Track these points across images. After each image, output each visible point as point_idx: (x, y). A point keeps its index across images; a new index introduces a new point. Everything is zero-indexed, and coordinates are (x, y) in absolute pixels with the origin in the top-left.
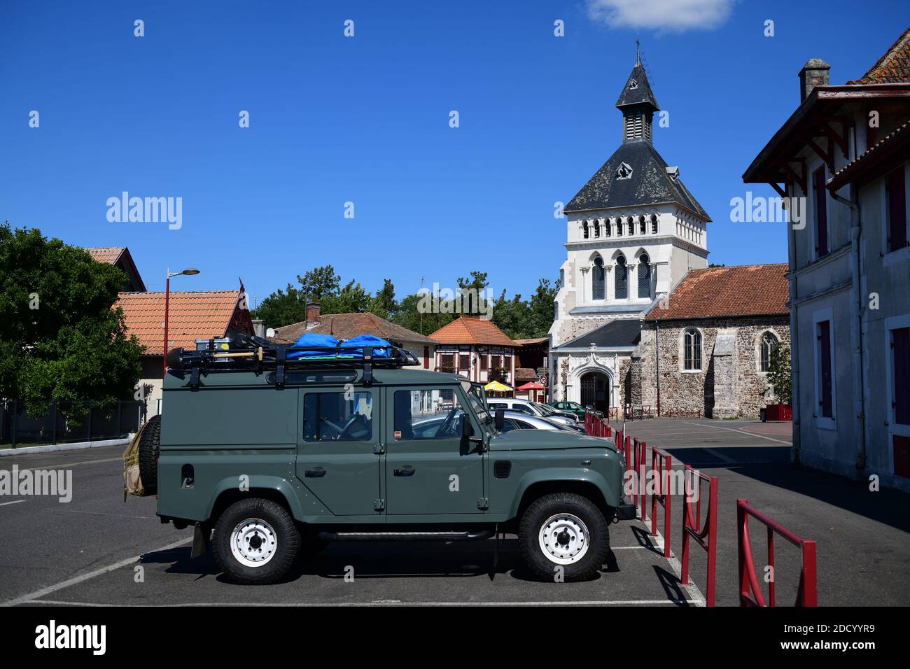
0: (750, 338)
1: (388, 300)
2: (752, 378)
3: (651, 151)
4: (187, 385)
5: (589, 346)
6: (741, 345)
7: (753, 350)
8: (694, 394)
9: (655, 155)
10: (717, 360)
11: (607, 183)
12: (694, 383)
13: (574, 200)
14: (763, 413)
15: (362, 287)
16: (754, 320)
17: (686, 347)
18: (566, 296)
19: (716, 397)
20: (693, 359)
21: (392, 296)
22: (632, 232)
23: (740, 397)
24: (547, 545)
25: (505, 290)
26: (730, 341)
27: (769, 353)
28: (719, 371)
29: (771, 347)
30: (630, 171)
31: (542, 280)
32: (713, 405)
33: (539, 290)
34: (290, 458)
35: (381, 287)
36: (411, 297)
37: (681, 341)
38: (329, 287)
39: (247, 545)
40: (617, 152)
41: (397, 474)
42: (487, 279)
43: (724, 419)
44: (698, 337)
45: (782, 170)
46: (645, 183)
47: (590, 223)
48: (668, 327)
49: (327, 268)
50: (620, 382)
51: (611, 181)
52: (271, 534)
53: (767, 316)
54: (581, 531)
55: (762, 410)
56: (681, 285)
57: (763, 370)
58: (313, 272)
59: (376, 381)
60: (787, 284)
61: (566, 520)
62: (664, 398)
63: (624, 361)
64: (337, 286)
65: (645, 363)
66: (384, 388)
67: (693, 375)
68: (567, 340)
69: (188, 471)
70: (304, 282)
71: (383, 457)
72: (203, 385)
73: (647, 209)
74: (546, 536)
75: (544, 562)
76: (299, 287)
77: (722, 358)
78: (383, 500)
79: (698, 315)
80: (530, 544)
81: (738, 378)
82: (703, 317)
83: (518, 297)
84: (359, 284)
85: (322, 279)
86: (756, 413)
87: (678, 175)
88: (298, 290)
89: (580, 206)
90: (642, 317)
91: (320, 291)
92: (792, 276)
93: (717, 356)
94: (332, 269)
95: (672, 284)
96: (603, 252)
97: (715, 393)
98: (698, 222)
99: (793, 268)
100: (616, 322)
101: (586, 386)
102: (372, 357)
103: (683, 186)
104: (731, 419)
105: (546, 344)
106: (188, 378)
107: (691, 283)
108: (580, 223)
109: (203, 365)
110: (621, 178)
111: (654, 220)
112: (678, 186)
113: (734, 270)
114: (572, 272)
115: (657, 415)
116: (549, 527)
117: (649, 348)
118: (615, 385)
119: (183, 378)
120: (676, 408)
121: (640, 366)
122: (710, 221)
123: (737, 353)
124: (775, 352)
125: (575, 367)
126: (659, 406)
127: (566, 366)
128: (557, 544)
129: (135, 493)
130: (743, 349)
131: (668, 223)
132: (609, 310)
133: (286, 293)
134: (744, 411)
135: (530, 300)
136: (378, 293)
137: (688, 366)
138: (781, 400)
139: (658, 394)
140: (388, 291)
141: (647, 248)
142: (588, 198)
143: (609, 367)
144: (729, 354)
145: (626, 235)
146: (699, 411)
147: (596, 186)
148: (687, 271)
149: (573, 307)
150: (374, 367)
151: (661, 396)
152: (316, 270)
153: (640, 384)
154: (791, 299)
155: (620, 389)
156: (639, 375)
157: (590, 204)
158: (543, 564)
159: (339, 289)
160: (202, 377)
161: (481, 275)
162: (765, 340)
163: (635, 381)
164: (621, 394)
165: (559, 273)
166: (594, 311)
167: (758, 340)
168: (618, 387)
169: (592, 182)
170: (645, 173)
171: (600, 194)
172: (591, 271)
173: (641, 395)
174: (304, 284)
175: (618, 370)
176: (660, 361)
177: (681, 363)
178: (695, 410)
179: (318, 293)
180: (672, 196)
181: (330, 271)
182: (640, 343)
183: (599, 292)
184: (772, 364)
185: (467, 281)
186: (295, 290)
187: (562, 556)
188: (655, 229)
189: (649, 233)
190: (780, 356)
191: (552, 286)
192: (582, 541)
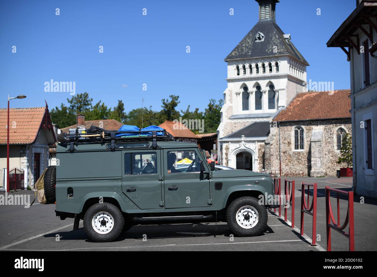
0: (331, 131)
1: (120, 112)
2: (332, 154)
3: (275, 26)
4: (68, 150)
5: (240, 137)
6: (326, 135)
7: (333, 138)
8: (300, 163)
9: (277, 28)
10: (313, 144)
11: (250, 44)
12: (300, 157)
13: (231, 53)
14: (339, 173)
15: (105, 105)
16: (333, 121)
17: (295, 137)
18: (227, 109)
19: (312, 165)
20: (299, 144)
21: (123, 110)
22: (264, 71)
23: (326, 165)
24: (239, 220)
25: (189, 106)
26: (320, 133)
27: (342, 140)
28: (314, 150)
29: (343, 136)
30: (263, 37)
31: (211, 100)
32: (311, 170)
33: (209, 105)
34: (119, 183)
35: (116, 105)
36: (134, 110)
37: (293, 133)
38: (86, 105)
39: (100, 224)
40: (255, 26)
41: (170, 189)
42: (179, 99)
43: (317, 177)
44: (302, 131)
45: (347, 41)
46: (272, 44)
47: (241, 66)
48: (285, 126)
49: (85, 94)
50: (259, 157)
51: (252, 43)
52: (111, 219)
53: (340, 119)
54: (255, 214)
55: (338, 171)
56: (292, 102)
57: (338, 149)
58: (76, 96)
59: (159, 147)
60: (349, 101)
61: (248, 209)
62: (283, 166)
63: (260, 145)
64: (91, 104)
65: (272, 146)
66: (163, 150)
67: (300, 153)
68: (228, 134)
69: (70, 191)
70: (71, 102)
71: (163, 182)
72: (76, 150)
73: (273, 59)
74: (239, 216)
75: (238, 228)
76: (68, 105)
77: (316, 143)
78: (163, 202)
79: (302, 119)
80: (232, 220)
81: (324, 154)
82: (305, 120)
83: (197, 109)
84: (103, 104)
85: (82, 100)
86: (334, 173)
87: (290, 39)
88: (67, 107)
89: (235, 57)
90: (270, 120)
91: (81, 107)
92: (352, 96)
93: (313, 142)
94: (87, 95)
95: (287, 101)
96: (248, 83)
97: (312, 163)
98: (302, 66)
99: (353, 92)
100: (255, 124)
101: (239, 160)
102: (157, 136)
103: (293, 45)
104: (321, 177)
105: (216, 136)
106: (68, 147)
107: (298, 101)
108: (235, 66)
109: (75, 141)
110: (258, 41)
111: (277, 64)
112: (290, 45)
113: (322, 94)
114: (231, 95)
115: (279, 175)
116: (240, 212)
117: (275, 138)
118: (256, 159)
119: (66, 147)
120: (290, 171)
121: (270, 148)
122: (308, 65)
123: (324, 140)
124: (345, 139)
125: (233, 149)
126: (280, 170)
127: (227, 149)
128: (244, 220)
129: (42, 203)
130: (328, 138)
131: (285, 66)
132: (252, 116)
133: (60, 109)
134: (328, 173)
135: (204, 112)
136: (115, 108)
137: (296, 147)
138: (348, 166)
139: (280, 164)
140: (121, 107)
141: (273, 81)
142: (239, 53)
143: (252, 149)
144: (319, 140)
145: (261, 74)
146: (303, 173)
147: (244, 45)
148: (295, 94)
149: (231, 115)
150: (157, 140)
151: (282, 164)
152: (78, 95)
153: (270, 158)
154: (352, 108)
155: (258, 161)
156: (269, 153)
157: (241, 56)
158: (238, 229)
159: (92, 106)
160: (75, 146)
161: (176, 97)
162: (339, 132)
163: (267, 156)
164: (259, 164)
165: (223, 96)
166: (243, 117)
167: (335, 132)
168: (258, 160)
169: (241, 43)
170: (271, 38)
171: (246, 50)
172: (241, 95)
173: (270, 165)
174: (71, 103)
175: (257, 151)
176: (281, 145)
177: (293, 146)
178: (301, 172)
179: (79, 108)
180: (287, 51)
181: (86, 95)
182: (270, 135)
183: (246, 106)
184: (343, 146)
185: (167, 101)
186: (66, 107)
187: (246, 225)
188: (278, 70)
189: (274, 72)
190: (347, 141)
191: (217, 103)
192: (255, 218)
